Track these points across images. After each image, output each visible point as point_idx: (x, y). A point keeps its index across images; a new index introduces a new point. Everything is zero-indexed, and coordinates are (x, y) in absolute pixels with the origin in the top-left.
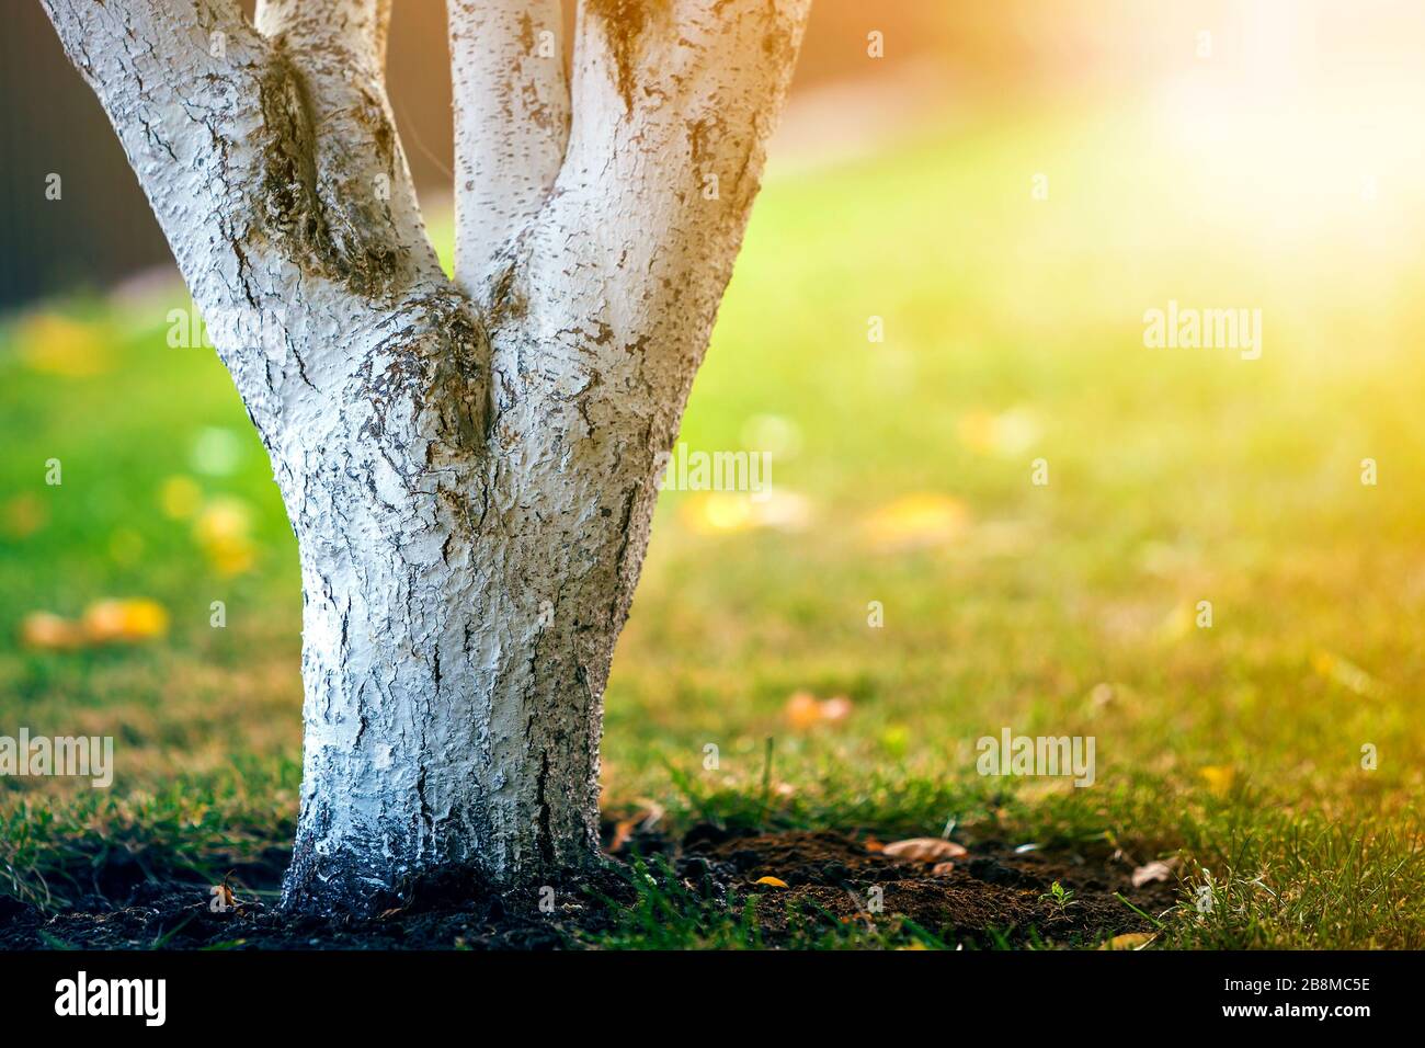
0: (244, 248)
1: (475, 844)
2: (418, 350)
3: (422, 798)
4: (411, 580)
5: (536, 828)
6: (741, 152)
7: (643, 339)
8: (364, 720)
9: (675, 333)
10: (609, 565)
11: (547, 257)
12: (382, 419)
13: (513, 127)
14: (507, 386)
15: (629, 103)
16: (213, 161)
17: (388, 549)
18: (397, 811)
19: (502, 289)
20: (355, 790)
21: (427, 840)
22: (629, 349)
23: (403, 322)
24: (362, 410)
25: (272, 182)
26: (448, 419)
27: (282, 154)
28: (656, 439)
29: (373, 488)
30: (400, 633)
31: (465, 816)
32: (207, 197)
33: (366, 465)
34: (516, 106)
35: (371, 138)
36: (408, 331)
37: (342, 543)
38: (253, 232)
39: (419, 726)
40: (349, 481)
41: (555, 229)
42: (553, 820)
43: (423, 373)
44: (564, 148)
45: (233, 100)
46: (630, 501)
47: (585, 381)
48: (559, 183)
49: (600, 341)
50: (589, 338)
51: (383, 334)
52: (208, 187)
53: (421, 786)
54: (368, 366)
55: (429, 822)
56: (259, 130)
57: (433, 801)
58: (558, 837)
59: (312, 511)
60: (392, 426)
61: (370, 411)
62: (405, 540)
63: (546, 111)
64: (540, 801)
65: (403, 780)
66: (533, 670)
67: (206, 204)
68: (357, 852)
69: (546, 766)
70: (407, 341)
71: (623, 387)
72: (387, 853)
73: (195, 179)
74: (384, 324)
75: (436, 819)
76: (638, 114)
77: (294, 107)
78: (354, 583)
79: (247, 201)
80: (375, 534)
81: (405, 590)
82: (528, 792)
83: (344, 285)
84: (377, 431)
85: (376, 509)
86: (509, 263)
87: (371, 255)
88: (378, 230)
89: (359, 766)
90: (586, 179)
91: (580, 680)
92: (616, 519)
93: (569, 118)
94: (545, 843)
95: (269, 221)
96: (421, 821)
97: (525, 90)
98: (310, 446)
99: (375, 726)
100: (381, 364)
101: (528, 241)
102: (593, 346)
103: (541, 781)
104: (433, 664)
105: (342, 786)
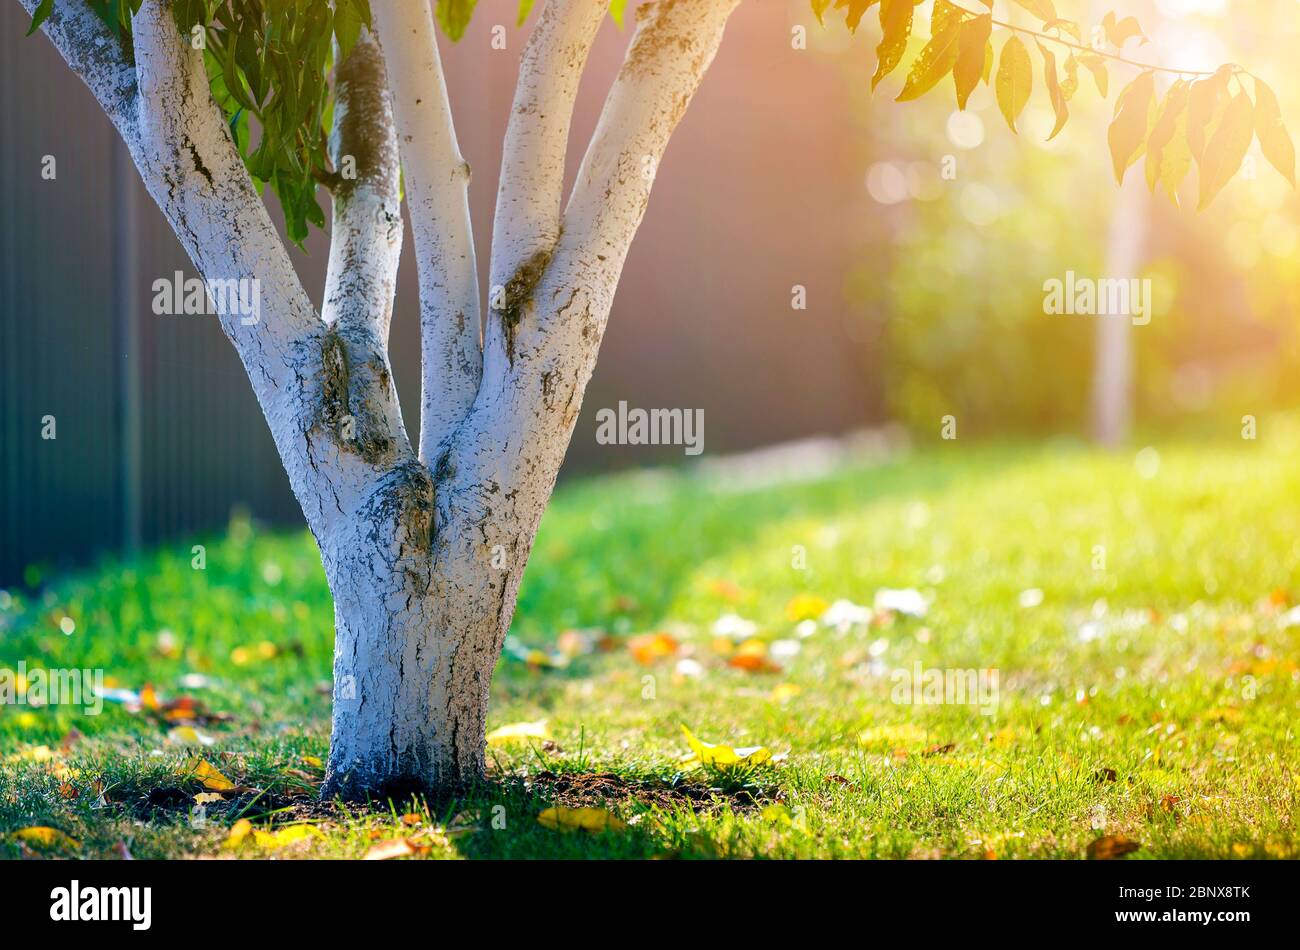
0: (310, 435)
1: (419, 767)
2: (397, 493)
3: (392, 741)
4: (390, 619)
5: (450, 759)
6: (569, 390)
7: (516, 492)
8: (364, 697)
9: (532, 489)
10: (494, 615)
11: (467, 444)
12: (377, 531)
13: (452, 374)
14: (443, 515)
15: (512, 362)
16: (296, 388)
17: (378, 602)
18: (379, 748)
19: (443, 462)
20: (358, 736)
21: (394, 764)
22: (507, 497)
23: (391, 478)
24: (367, 526)
25: (326, 402)
26: (411, 532)
27: (331, 385)
28: (520, 547)
29: (372, 569)
30: (383, 650)
31: (414, 751)
32: (292, 407)
33: (369, 556)
34: (454, 363)
35: (379, 378)
36: (393, 484)
37: (355, 599)
38: (315, 426)
39: (392, 700)
40: (359, 564)
41: (472, 429)
42: (460, 755)
43: (400, 505)
44: (478, 387)
45: (307, 355)
46: (505, 581)
47: (483, 513)
48: (475, 405)
49: (492, 492)
50: (487, 490)
51: (380, 485)
52: (293, 402)
53: (392, 734)
54: (371, 502)
55: (395, 754)
56: (320, 371)
57: (398, 743)
58: (462, 765)
59: (341, 582)
60: (382, 535)
61: (372, 527)
62: (387, 597)
63: (469, 365)
64: (454, 745)
65: (384, 730)
66: (451, 671)
67: (291, 412)
68: (358, 771)
69: (457, 725)
70: (392, 488)
71: (503, 517)
72: (373, 771)
73: (287, 398)
74: (380, 480)
75: (399, 752)
76: (515, 367)
77: (339, 360)
78: (361, 621)
79: (312, 410)
80: (372, 594)
81: (387, 625)
82: (447, 740)
83: (360, 457)
84: (374, 537)
85: (373, 580)
86: (447, 448)
87: (376, 442)
88: (380, 428)
89: (360, 722)
90: (489, 403)
91: (476, 679)
92: (498, 589)
93: (482, 370)
94: (455, 768)
95: (324, 421)
96: (391, 753)
97: (459, 354)
98: (341, 546)
99: (370, 700)
100: (378, 502)
101: (457, 436)
102: (488, 494)
103: (454, 733)
104: (400, 667)
105: (352, 733)
